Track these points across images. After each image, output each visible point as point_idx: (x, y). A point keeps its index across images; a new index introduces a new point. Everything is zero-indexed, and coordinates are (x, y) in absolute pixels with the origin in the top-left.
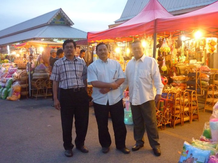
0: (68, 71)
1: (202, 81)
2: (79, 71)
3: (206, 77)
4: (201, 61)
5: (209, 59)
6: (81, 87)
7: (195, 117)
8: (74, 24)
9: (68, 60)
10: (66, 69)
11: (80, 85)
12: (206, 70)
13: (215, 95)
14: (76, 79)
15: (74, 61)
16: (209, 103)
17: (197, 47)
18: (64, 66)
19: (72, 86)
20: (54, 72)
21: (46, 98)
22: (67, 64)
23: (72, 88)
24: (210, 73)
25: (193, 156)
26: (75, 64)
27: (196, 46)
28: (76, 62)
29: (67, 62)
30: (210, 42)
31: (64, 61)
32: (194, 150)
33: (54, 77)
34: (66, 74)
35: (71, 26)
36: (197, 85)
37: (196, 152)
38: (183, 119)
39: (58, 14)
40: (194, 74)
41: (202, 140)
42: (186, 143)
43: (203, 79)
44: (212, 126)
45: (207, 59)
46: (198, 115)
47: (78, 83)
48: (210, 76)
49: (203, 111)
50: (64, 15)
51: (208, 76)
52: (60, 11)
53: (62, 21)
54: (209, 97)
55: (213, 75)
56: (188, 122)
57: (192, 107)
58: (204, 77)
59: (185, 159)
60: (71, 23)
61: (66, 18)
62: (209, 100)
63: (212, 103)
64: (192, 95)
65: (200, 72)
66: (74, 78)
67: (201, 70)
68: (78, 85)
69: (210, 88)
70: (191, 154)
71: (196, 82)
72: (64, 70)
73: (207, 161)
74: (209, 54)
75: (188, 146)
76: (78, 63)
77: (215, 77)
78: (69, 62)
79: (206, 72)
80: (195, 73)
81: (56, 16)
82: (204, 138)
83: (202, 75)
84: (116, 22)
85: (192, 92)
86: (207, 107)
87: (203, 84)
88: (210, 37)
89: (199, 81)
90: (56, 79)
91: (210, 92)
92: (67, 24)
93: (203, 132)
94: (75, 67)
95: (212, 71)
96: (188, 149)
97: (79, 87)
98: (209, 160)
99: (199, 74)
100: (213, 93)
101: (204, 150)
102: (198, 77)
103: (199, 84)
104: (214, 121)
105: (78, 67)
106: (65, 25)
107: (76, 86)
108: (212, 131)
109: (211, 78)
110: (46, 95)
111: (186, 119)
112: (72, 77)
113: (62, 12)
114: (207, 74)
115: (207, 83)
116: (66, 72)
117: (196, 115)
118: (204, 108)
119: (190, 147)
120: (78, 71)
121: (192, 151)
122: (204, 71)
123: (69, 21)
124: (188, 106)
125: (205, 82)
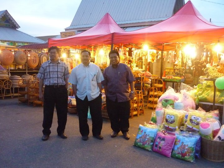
0: (51, 72)
1: (146, 84)
2: (61, 72)
3: (149, 81)
4: (142, 68)
5: (149, 67)
6: (60, 85)
7: (141, 111)
8: (20, 27)
9: (52, 63)
10: (50, 70)
11: (60, 83)
12: (148, 75)
13: (155, 95)
14: (57, 79)
15: (58, 63)
16: (151, 101)
17: (140, 57)
18: (48, 67)
19: (52, 84)
20: (40, 72)
21: (4, 98)
22: (51, 66)
23: (53, 85)
24: (151, 77)
25: (146, 133)
26: (58, 66)
27: (139, 55)
28: (58, 65)
29: (51, 64)
30: (151, 53)
31: (49, 64)
32: (147, 129)
33: (40, 76)
34: (50, 74)
35: (17, 29)
36: (142, 87)
37: (148, 130)
38: (133, 113)
39: (3, 16)
40: (139, 78)
41: (151, 124)
42: (141, 125)
43: (146, 82)
44: (157, 114)
45: (148, 67)
46: (143, 110)
47: (58, 82)
48: (151, 80)
49: (146, 108)
50: (9, 17)
51: (150, 80)
52: (6, 13)
53: (7, 24)
54: (150, 97)
55: (153, 79)
56: (136, 115)
57: (139, 104)
58: (147, 81)
59: (140, 136)
60: (17, 26)
61: (12, 20)
62: (150, 99)
63: (153, 101)
64: (140, 95)
65: (144, 77)
66: (55, 77)
67: (144, 75)
68: (58, 83)
69: (152, 90)
70: (145, 132)
71: (142, 84)
72: (48, 70)
73: (155, 136)
74: (150, 63)
75: (142, 127)
76: (60, 65)
77: (155, 81)
78: (53, 65)
79: (149, 77)
80: (141, 77)
81: (1, 17)
82: (152, 122)
83: (146, 79)
84: (66, 30)
85: (140, 92)
86: (149, 105)
87: (146, 87)
88: (152, 49)
89: (143, 84)
90: (42, 77)
91: (151, 93)
92: (13, 27)
93: (151, 118)
94: (58, 69)
95: (153, 76)
96: (143, 129)
97: (59, 84)
98: (157, 135)
99: (143, 78)
100: (154, 93)
101: (153, 129)
102: (142, 81)
103: (144, 86)
104: (159, 110)
105: (60, 68)
106: (10, 28)
107: (56, 83)
108: (157, 117)
109: (152, 82)
110: (4, 96)
111: (135, 113)
112: (54, 76)
113: (7, 14)
114: (149, 78)
115: (150, 85)
116: (49, 72)
117: (142, 110)
118: (147, 106)
119: (144, 128)
120: (59, 72)
121: (145, 130)
122: (147, 76)
123: (15, 24)
124: (136, 103)
125: (148, 85)
